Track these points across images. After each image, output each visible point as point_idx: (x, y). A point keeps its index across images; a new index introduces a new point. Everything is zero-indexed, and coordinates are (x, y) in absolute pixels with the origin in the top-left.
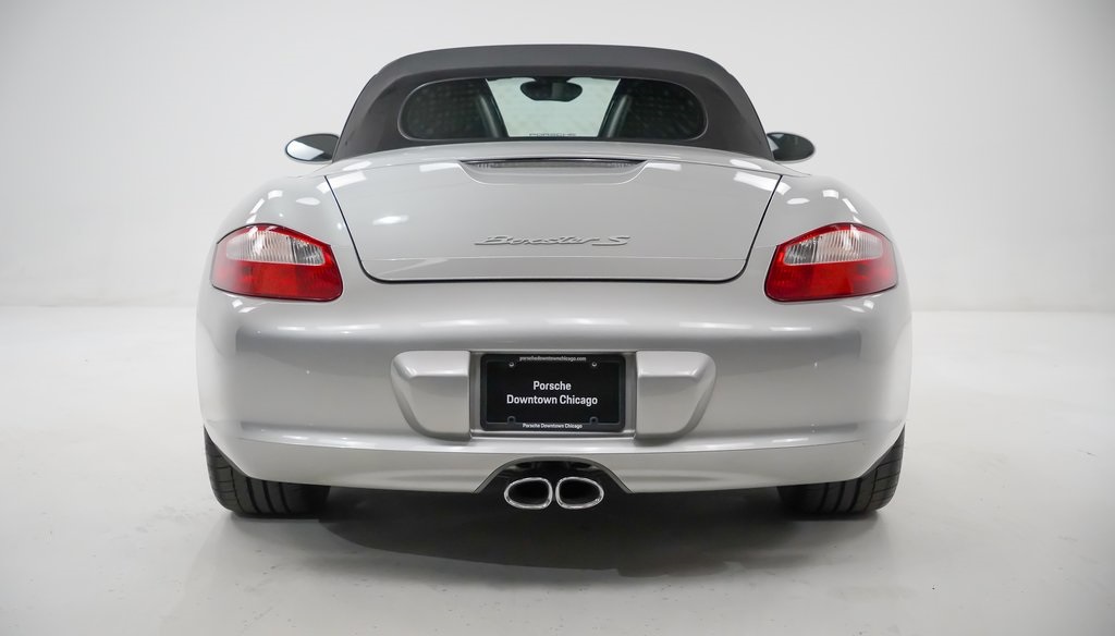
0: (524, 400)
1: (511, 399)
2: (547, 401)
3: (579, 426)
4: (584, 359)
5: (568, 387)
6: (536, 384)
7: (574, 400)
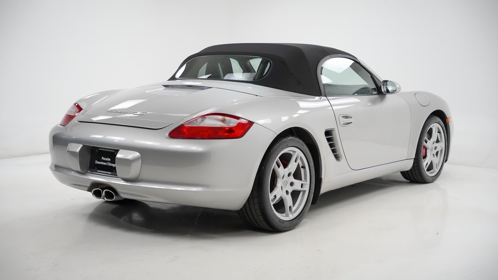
0: (99, 163)
1: (97, 162)
2: (105, 164)
3: (110, 173)
4: (113, 151)
5: (110, 160)
6: (103, 158)
7: (110, 164)
